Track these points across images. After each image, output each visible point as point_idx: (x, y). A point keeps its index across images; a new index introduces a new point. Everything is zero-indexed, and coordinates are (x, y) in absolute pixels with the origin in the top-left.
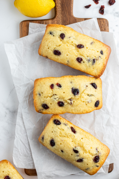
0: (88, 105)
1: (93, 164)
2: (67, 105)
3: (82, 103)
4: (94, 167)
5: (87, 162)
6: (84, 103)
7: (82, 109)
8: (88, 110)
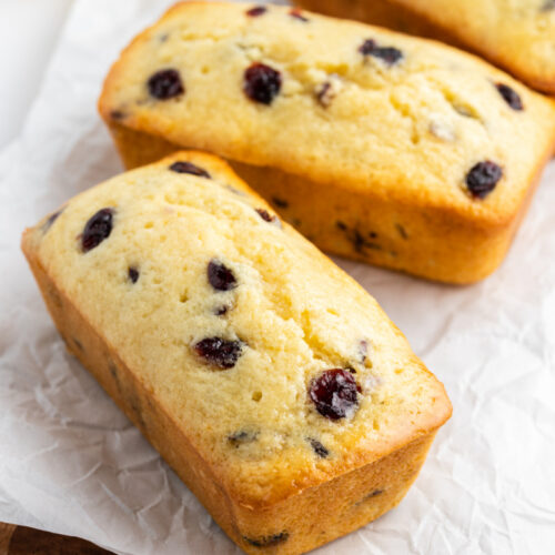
0: (425, 143)
1: (295, 411)
2: (297, 98)
3: (393, 115)
4: (291, 442)
5: (261, 374)
6: (407, 122)
7: (374, 146)
8: (409, 175)
